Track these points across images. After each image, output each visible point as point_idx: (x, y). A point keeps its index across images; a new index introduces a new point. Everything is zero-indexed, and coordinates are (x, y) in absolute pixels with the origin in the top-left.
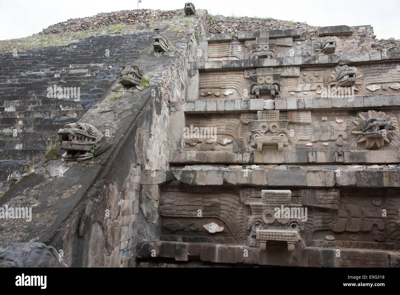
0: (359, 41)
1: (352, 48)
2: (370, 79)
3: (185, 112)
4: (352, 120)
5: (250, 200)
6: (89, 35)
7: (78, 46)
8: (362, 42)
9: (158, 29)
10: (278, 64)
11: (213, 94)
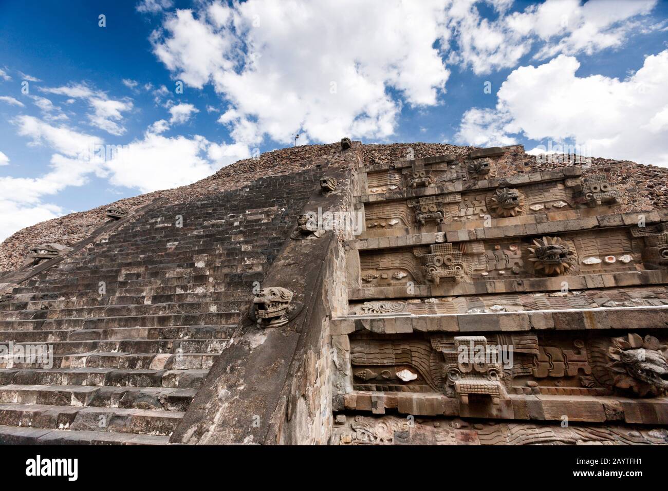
0: (511, 160)
1: (506, 167)
2: (532, 199)
3: (359, 250)
4: (526, 247)
5: (442, 347)
6: (258, 176)
7: (250, 189)
8: (515, 160)
9: (319, 166)
10: (440, 192)
11: (380, 225)
